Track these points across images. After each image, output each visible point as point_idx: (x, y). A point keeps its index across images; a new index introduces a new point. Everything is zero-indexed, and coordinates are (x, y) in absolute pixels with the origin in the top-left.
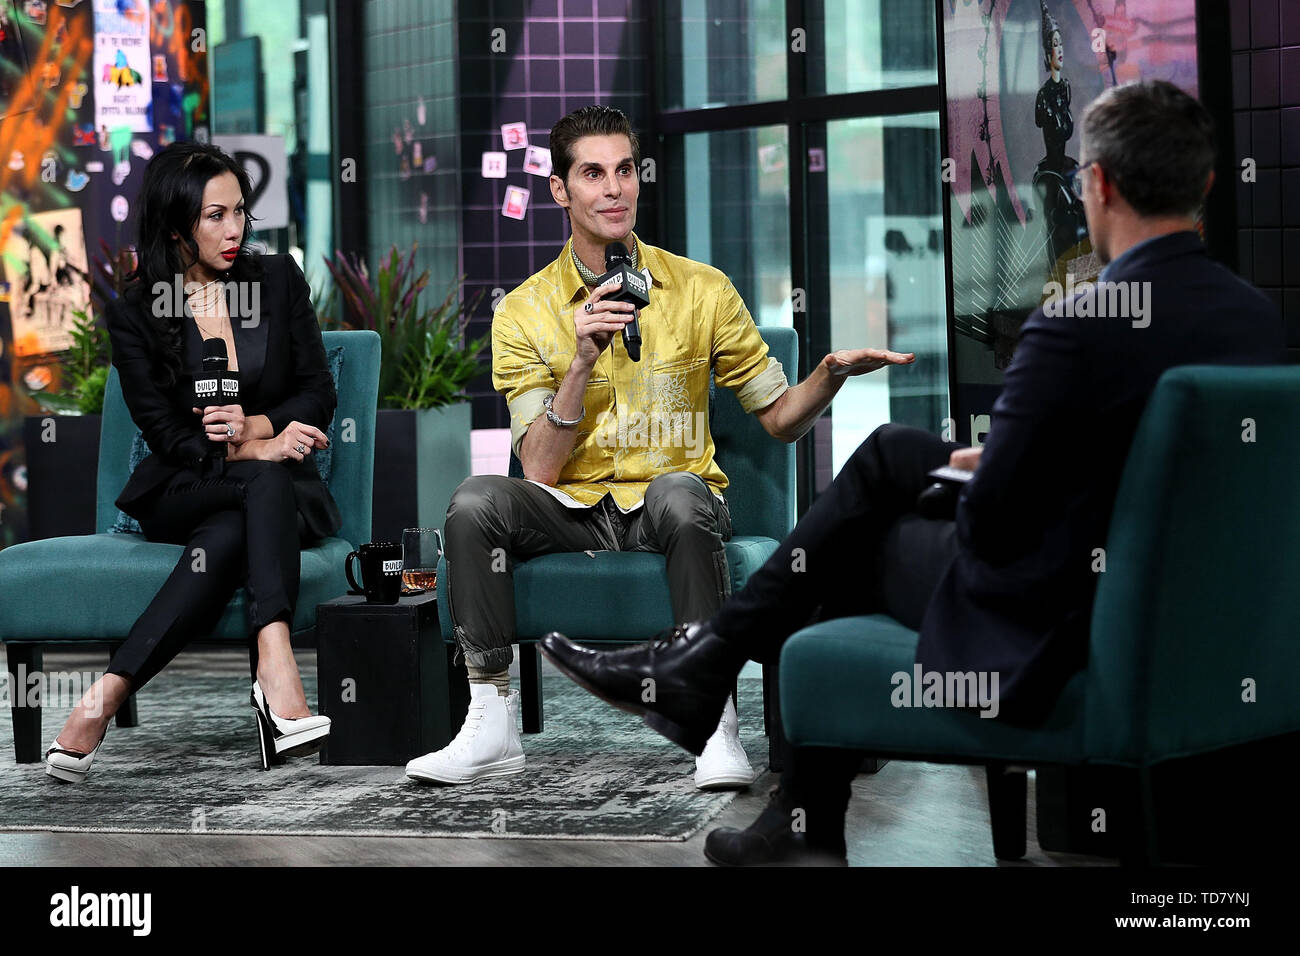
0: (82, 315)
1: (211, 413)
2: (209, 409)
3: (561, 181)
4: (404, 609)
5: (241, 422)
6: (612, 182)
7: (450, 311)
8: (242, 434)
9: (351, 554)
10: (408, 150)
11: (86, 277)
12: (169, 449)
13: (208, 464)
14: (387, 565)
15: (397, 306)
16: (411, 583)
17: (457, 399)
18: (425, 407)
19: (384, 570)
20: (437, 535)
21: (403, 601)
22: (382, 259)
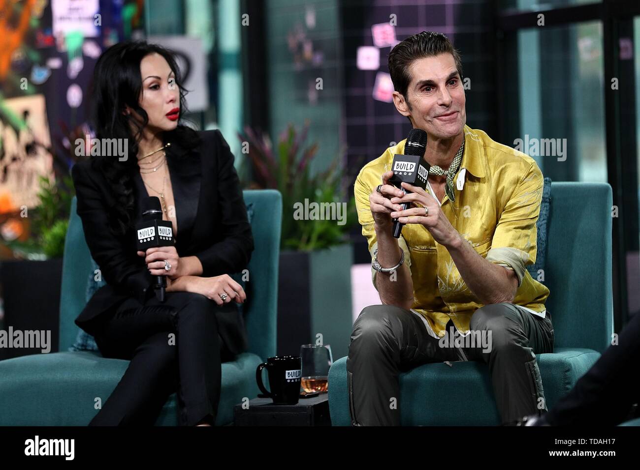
0: (47, 180)
1: (152, 253)
2: (149, 250)
3: (401, 96)
4: (303, 408)
5: (175, 259)
6: (445, 94)
7: (335, 173)
8: (177, 269)
9: (261, 365)
10: (300, 47)
11: (49, 150)
12: (120, 280)
13: (151, 294)
14: (289, 373)
15: (294, 171)
16: (308, 388)
17: (341, 243)
18: (317, 250)
19: (287, 377)
20: (328, 350)
21: (302, 402)
22: (281, 133)
